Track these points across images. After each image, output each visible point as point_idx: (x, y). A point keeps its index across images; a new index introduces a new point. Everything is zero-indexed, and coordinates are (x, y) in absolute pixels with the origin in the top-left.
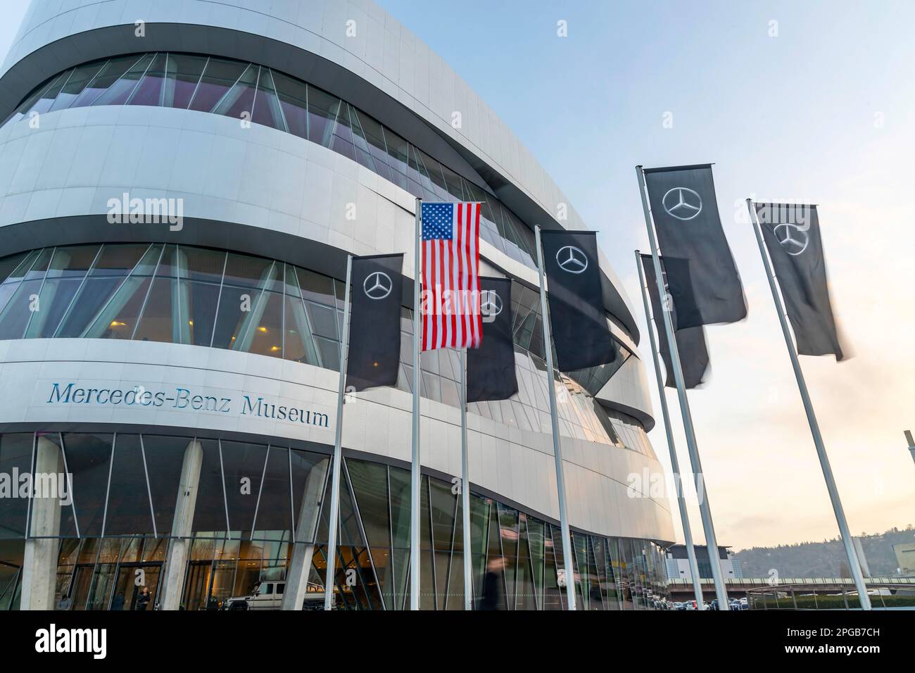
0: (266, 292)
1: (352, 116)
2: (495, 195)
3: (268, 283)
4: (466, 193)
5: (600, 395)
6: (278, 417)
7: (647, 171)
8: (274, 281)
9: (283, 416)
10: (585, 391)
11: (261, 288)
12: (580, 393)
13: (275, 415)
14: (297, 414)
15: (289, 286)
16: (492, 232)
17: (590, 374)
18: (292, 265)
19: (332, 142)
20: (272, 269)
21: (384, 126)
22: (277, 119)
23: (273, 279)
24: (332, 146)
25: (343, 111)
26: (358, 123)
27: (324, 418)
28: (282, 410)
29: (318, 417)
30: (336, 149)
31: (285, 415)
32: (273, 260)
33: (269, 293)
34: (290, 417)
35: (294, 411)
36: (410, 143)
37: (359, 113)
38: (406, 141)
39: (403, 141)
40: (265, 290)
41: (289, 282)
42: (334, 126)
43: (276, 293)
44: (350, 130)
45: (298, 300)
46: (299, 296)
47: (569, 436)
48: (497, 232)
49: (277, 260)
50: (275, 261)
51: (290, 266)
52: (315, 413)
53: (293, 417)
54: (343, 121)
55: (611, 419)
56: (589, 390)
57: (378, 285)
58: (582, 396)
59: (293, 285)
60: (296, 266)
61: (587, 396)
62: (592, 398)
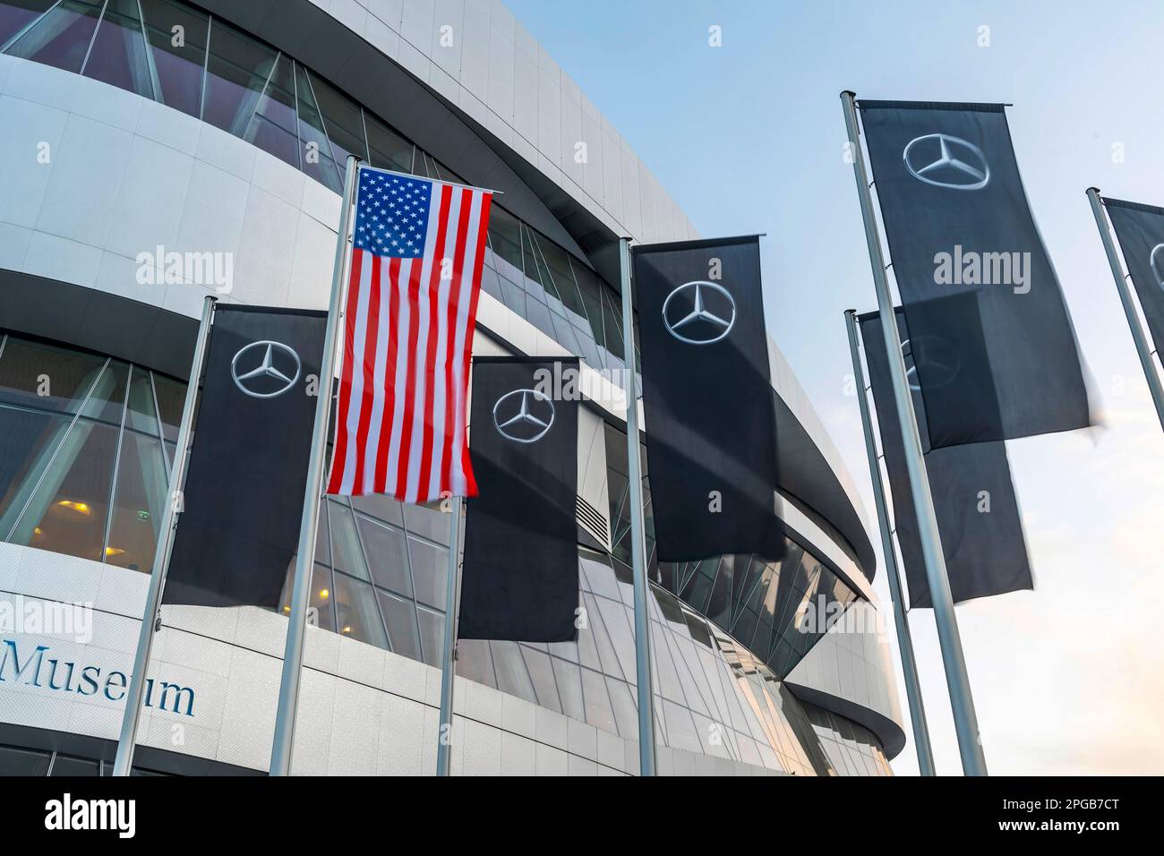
0: (83, 423)
1: (301, 86)
2: (588, 263)
3: (89, 404)
4: (528, 253)
5: (794, 677)
6: (80, 690)
7: (865, 105)
8: (105, 402)
9: (91, 687)
10: (763, 667)
11: (73, 412)
12: (754, 673)
13: (74, 686)
14: (124, 684)
15: (136, 415)
16: (577, 331)
17: (774, 632)
18: (147, 369)
19: (252, 127)
20: (101, 376)
21: (368, 112)
22: (139, 75)
23: (102, 397)
24: (253, 135)
25: (283, 75)
26: (312, 99)
27: (185, 696)
28: (92, 674)
29: (172, 693)
30: (260, 142)
31: (95, 685)
32: (106, 356)
33: (90, 426)
34: (107, 692)
35: (117, 679)
36: (418, 147)
37: (316, 80)
38: (412, 143)
39: (407, 144)
40: (81, 417)
41: (138, 405)
42: (260, 101)
43: (105, 425)
44: (295, 113)
45: (154, 441)
46: (156, 434)
47: (727, 756)
48: (592, 336)
49: (115, 358)
50: (109, 360)
51: (142, 372)
52: (165, 685)
53: (114, 691)
54: (281, 94)
55: (818, 729)
56: (772, 666)
57: (266, 366)
58: (759, 678)
59: (146, 412)
60: (155, 372)
61: (768, 679)
62: (779, 684)
